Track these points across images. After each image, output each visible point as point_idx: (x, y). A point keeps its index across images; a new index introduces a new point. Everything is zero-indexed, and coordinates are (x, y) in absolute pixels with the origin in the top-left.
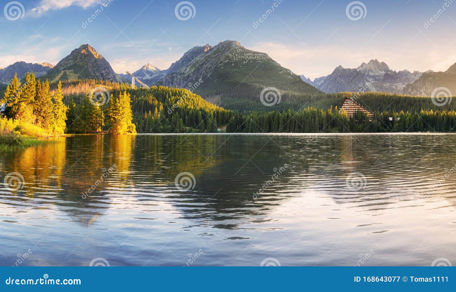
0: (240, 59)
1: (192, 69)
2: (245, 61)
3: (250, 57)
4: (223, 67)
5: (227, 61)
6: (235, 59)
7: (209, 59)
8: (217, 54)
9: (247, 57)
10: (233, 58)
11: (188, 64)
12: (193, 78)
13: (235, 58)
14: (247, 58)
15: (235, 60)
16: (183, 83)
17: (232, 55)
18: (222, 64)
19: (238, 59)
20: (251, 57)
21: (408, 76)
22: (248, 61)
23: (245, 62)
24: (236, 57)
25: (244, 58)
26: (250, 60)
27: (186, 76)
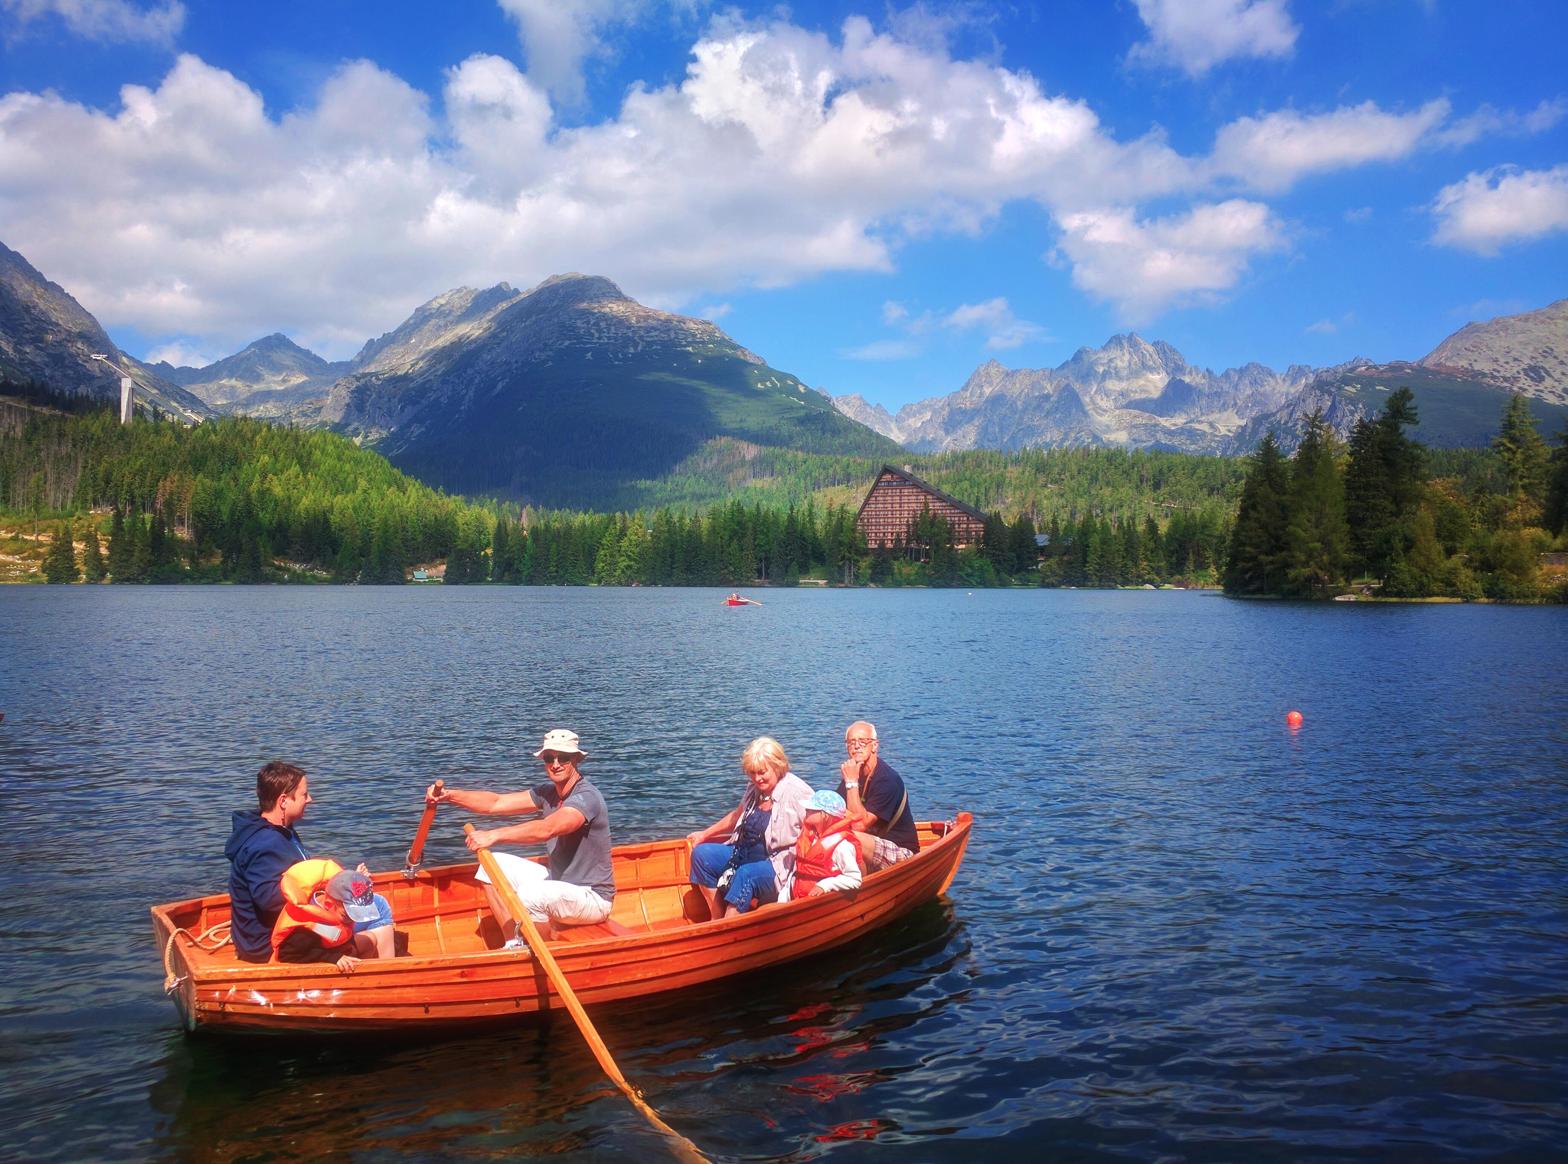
0: (616, 339)
1: (438, 366)
2: (636, 346)
3: (653, 334)
4: (550, 363)
5: (567, 343)
6: (599, 338)
7: (505, 334)
8: (534, 318)
9: (642, 333)
10: (592, 335)
11: (427, 345)
12: (440, 397)
13: (597, 335)
14: (641, 337)
15: (595, 341)
16: (402, 409)
17: (588, 323)
18: (550, 353)
19: (609, 338)
20: (657, 333)
21: (1262, 386)
22: (644, 347)
23: (632, 350)
24: (600, 331)
25: (631, 334)
26: (654, 342)
27: (413, 389)
